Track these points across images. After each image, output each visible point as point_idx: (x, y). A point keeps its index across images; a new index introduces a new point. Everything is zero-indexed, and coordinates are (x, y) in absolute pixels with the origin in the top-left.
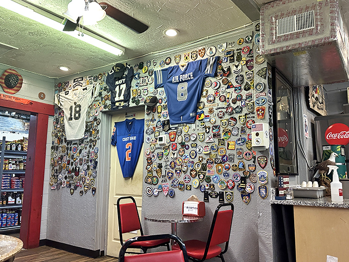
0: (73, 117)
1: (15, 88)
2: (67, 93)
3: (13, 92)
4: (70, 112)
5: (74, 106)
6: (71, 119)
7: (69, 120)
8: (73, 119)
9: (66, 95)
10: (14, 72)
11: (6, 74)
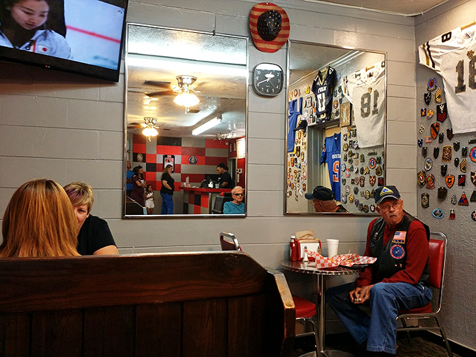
0: (466, 83)
1: (277, 39)
2: (446, 37)
3: (274, 47)
4: (457, 75)
5: (467, 61)
6: (461, 88)
7: (456, 92)
8: (467, 87)
9: (443, 41)
10: (270, 8)
11: (257, 14)
